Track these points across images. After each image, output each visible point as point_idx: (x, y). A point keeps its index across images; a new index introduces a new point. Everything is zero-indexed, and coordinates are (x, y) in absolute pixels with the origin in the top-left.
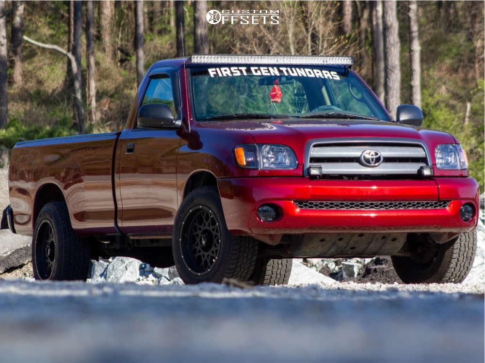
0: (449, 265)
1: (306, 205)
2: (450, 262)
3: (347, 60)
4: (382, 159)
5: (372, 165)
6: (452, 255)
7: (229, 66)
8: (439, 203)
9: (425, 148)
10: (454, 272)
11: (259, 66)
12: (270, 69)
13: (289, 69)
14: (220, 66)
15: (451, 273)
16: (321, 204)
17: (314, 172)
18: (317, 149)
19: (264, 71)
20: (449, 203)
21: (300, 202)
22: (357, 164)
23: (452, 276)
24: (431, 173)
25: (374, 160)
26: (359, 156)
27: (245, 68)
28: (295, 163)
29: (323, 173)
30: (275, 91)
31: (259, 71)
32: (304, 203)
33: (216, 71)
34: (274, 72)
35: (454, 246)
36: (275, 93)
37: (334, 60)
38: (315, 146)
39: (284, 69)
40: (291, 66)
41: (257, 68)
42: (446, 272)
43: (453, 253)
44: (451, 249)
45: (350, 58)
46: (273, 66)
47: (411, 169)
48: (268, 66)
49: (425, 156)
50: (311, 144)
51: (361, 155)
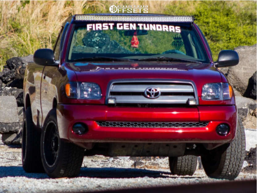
0: (224, 164)
1: (104, 124)
2: (224, 162)
3: (189, 18)
4: (160, 93)
5: (153, 97)
6: (225, 157)
7: (102, 22)
8: (200, 124)
9: (193, 86)
10: (228, 168)
11: (123, 22)
12: (131, 25)
13: (144, 25)
14: (95, 22)
15: (227, 169)
16: (114, 123)
17: (111, 101)
18: (115, 86)
19: (126, 27)
20: (208, 124)
21: (100, 122)
22: (142, 97)
23: (228, 170)
24: (196, 103)
25: (154, 94)
26: (144, 91)
27: (113, 24)
28: (101, 95)
29: (117, 102)
30: (134, 40)
31: (122, 27)
32: (103, 123)
33: (92, 26)
34: (133, 27)
35: (226, 151)
36: (134, 41)
37: (179, 18)
38: (114, 84)
39: (140, 25)
40: (146, 23)
41: (121, 24)
42: (223, 168)
43: (226, 156)
44: (225, 153)
45: (191, 17)
46: (133, 23)
47: (182, 100)
48: (129, 22)
49: (193, 91)
50: (111, 83)
51: (145, 91)
